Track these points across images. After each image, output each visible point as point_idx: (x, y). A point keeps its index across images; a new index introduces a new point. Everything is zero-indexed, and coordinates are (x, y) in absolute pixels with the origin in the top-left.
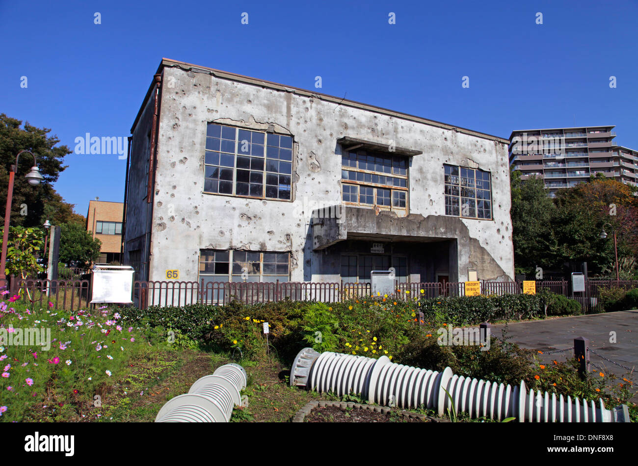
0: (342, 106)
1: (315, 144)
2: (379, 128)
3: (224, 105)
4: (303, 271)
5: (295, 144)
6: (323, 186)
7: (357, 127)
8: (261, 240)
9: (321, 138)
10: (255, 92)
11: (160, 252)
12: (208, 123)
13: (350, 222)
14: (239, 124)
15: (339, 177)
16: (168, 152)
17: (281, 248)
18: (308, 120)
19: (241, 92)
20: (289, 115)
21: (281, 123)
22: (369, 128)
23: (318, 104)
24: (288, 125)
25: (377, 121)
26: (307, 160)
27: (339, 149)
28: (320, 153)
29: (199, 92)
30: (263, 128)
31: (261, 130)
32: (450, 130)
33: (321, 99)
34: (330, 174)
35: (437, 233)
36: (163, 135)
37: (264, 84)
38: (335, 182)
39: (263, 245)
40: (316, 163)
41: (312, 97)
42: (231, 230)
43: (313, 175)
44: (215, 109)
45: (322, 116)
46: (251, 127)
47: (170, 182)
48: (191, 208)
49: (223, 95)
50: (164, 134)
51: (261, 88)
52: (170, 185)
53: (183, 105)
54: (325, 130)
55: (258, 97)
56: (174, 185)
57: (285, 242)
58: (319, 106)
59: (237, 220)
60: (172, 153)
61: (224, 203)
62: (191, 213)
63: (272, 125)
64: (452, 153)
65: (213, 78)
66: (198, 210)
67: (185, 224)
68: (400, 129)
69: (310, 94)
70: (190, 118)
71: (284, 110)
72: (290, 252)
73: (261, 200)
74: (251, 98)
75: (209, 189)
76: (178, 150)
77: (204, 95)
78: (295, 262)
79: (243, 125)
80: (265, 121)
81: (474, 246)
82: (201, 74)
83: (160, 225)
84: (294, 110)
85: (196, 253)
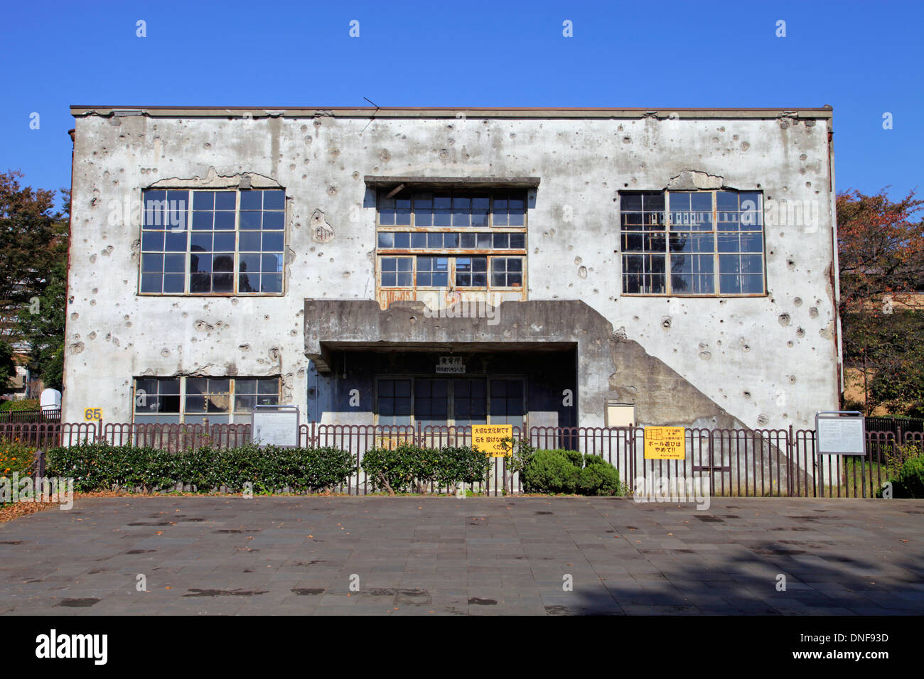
0: (377, 121)
1: (323, 195)
2: (458, 145)
3: (167, 158)
5: (288, 201)
6: (339, 266)
7: (410, 153)
8: (229, 360)
9: (334, 183)
10: (216, 129)
11: (77, 384)
12: (143, 189)
13: (325, 325)
14: (191, 184)
15: (371, 245)
16: (86, 241)
17: (262, 371)
18: (311, 157)
19: (193, 133)
20: (276, 155)
21: (262, 171)
22: (435, 150)
23: (329, 126)
24: (274, 171)
26: (309, 225)
27: (372, 198)
28: (332, 210)
29: (128, 146)
30: (231, 183)
31: (229, 187)
32: (639, 118)
33: (333, 116)
34: (353, 243)
36: (77, 219)
37: (229, 112)
38: (363, 255)
39: (231, 367)
40: (327, 227)
41: (318, 116)
42: (180, 346)
43: (320, 249)
44: (152, 168)
45: (338, 146)
46: (211, 185)
47: (89, 283)
48: (120, 318)
49: (165, 143)
50: (79, 216)
51: (226, 121)
52: (89, 288)
53: (104, 169)
54: (343, 169)
55: (221, 135)
56: (95, 287)
57: (269, 360)
58: (332, 130)
59: (189, 332)
60: (90, 242)
61: (170, 307)
62: (120, 325)
63: (245, 175)
64: (643, 166)
65: (148, 119)
66: (131, 320)
67: (111, 342)
68: (507, 140)
69: (312, 113)
70: (116, 188)
71: (268, 148)
73: (229, 297)
74: (210, 139)
75: (147, 288)
76: (99, 236)
77: (135, 149)
78: (287, 391)
79: (198, 184)
80: (234, 172)
81: (626, 356)
82: (130, 118)
83: (76, 345)
84: (284, 144)
85: (128, 382)
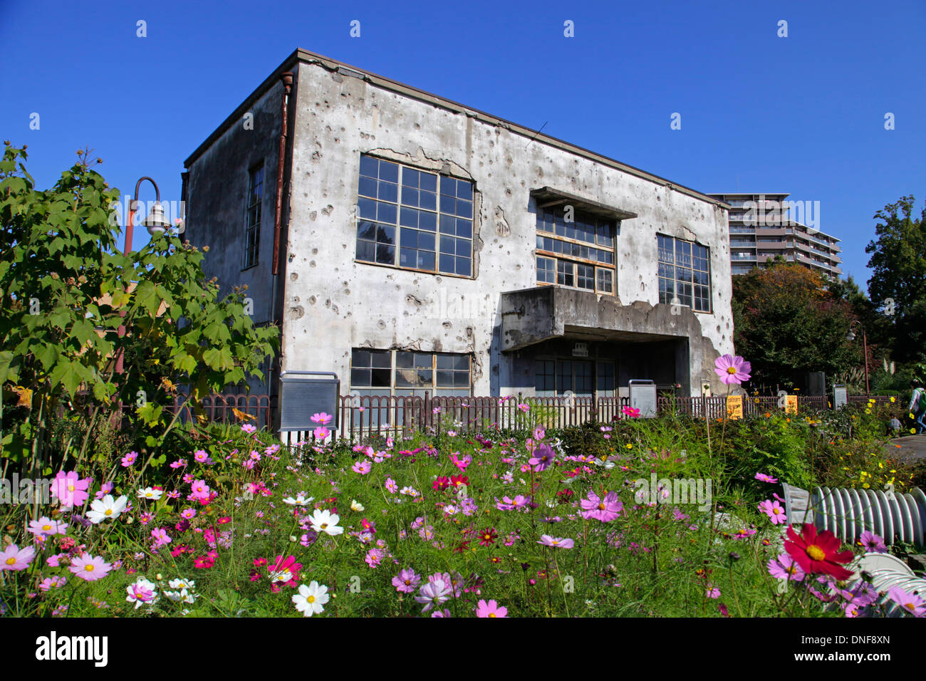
0: (535, 142)
1: (503, 196)
2: (581, 177)
3: (384, 128)
4: (489, 382)
5: (477, 194)
6: (513, 258)
7: (555, 175)
8: (435, 336)
9: (510, 187)
10: (424, 113)
11: (296, 352)
12: (362, 154)
13: (567, 311)
14: (403, 159)
15: (533, 246)
16: (306, 195)
17: (461, 348)
18: (494, 160)
19: (406, 111)
20: (469, 151)
21: (460, 163)
22: (569, 177)
23: (506, 136)
24: (468, 165)
25: (578, 167)
26: (493, 219)
27: (533, 205)
28: (509, 209)
29: (349, 106)
30: (436, 167)
31: (433, 170)
32: (663, 185)
33: (510, 130)
34: (522, 241)
35: (666, 330)
36: (298, 169)
37: (437, 101)
38: (529, 253)
39: (437, 343)
40: (505, 224)
41: (499, 125)
42: (394, 319)
43: (501, 241)
44: (371, 134)
45: (511, 155)
46: (420, 164)
47: (309, 242)
48: (339, 285)
49: (382, 113)
50: (300, 167)
51: (432, 107)
52: (309, 247)
53: (326, 123)
54: (515, 175)
55: (428, 120)
56: (315, 247)
57: (466, 338)
58: (508, 141)
59: (402, 305)
60: (311, 198)
61: (385, 279)
62: (338, 291)
63: (446, 163)
64: (666, 218)
65: (368, 85)
66: (350, 287)
67: (330, 310)
68: (605, 181)
69: (496, 122)
70: (337, 146)
71: (463, 143)
72: (472, 354)
73: (434, 274)
74: (420, 121)
75: (362, 255)
76: (319, 193)
77: (355, 110)
78: (478, 368)
79: (408, 160)
80: (438, 157)
81: (707, 348)
82: (351, 79)
83: (295, 309)
84: (475, 143)
85: (347, 353)
